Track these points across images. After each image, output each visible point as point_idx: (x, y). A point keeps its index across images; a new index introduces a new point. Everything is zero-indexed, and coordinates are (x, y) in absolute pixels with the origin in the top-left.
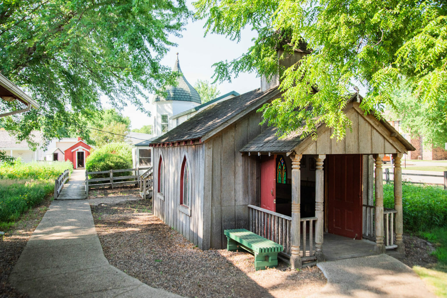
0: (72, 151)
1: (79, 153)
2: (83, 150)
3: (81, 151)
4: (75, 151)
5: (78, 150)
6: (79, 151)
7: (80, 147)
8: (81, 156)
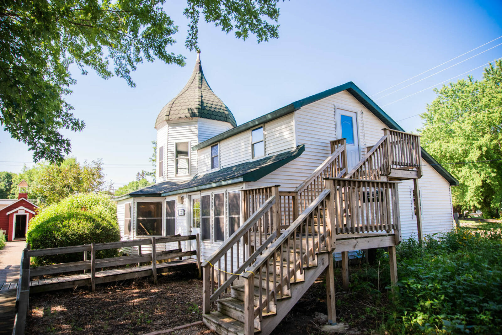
0: (8, 214)
1: (18, 217)
2: (26, 212)
3: (24, 213)
4: (12, 214)
5: (17, 212)
6: (19, 213)
7: (21, 207)
8: (22, 221)
